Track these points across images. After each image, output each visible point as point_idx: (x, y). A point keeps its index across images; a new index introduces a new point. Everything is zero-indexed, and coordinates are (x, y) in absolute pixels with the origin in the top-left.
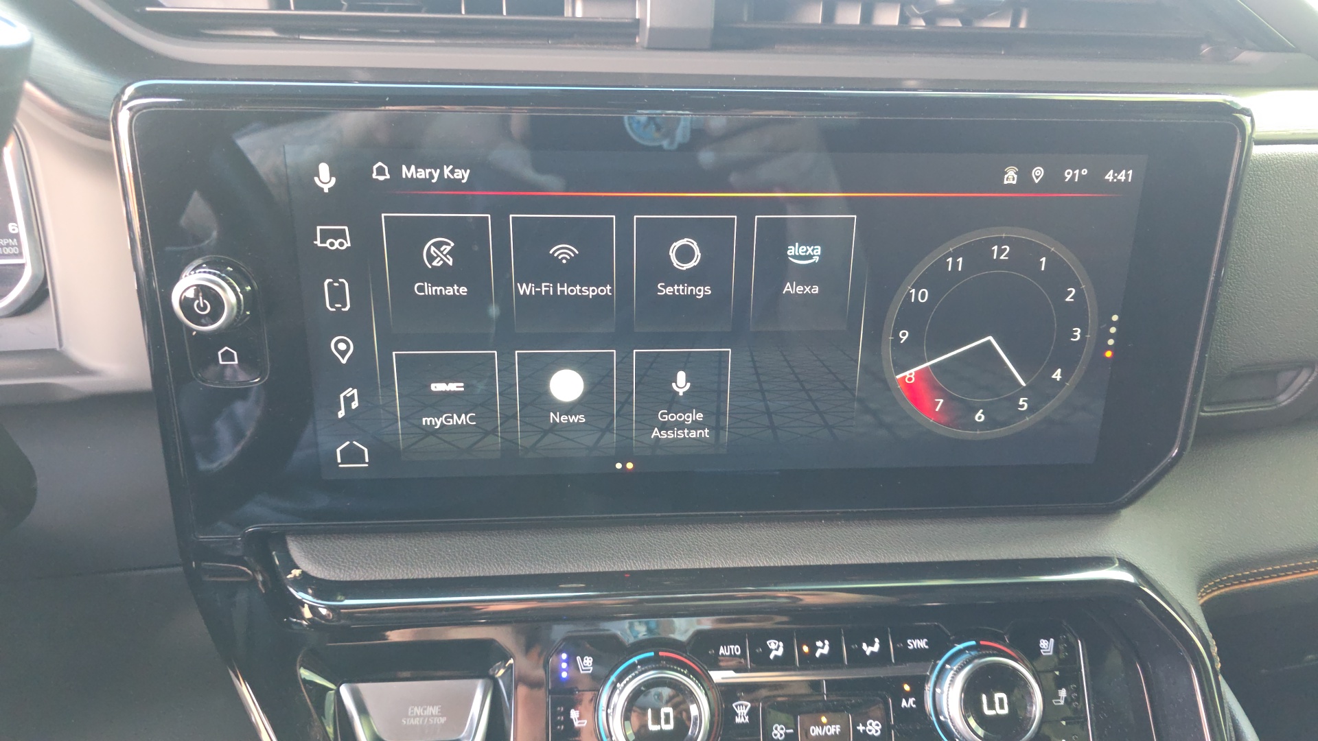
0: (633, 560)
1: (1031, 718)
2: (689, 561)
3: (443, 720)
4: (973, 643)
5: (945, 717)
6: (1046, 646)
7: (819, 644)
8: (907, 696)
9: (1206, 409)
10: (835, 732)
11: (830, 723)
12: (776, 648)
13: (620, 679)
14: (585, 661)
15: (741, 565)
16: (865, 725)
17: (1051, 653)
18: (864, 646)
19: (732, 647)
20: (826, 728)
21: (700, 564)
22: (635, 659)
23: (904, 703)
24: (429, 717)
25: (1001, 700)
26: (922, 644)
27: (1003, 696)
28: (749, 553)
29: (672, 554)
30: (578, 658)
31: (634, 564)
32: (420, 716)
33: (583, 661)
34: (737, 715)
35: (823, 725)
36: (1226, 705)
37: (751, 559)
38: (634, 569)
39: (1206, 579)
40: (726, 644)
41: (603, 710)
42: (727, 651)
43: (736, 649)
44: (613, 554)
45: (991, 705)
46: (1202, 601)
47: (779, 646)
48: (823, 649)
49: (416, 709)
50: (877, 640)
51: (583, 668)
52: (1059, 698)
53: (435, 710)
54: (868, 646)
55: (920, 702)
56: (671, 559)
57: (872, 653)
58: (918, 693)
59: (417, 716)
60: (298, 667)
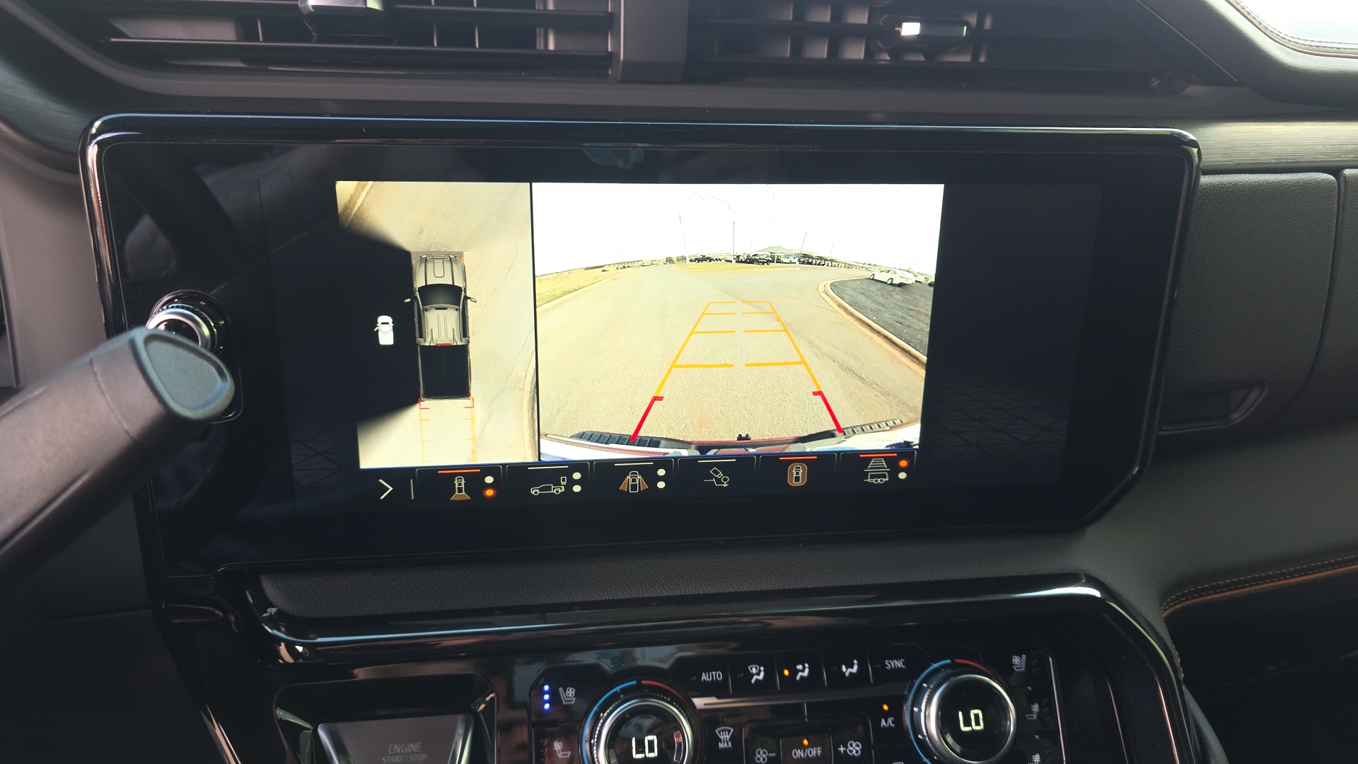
0: (614, 589)
1: (1005, 732)
2: (670, 589)
3: (424, 757)
4: (949, 661)
5: (923, 735)
6: (1019, 662)
7: (800, 667)
8: (886, 715)
9: (1164, 428)
10: (817, 754)
11: (811, 745)
12: (758, 674)
13: (603, 709)
14: (568, 692)
15: (721, 591)
16: (846, 746)
17: (1023, 669)
18: (844, 668)
19: (714, 673)
20: (808, 751)
21: (681, 590)
22: (618, 689)
23: (883, 723)
24: (409, 754)
25: (977, 716)
26: (899, 664)
27: (979, 712)
28: (729, 579)
29: (653, 582)
30: (561, 689)
31: (616, 593)
32: (401, 754)
33: (565, 692)
34: (720, 740)
35: (804, 748)
36: (1190, 714)
37: (731, 584)
38: (616, 598)
39: (1168, 593)
40: (708, 670)
41: (586, 741)
42: (709, 678)
43: (717, 675)
44: (594, 584)
45: (968, 723)
46: (1165, 614)
47: (760, 671)
48: (804, 672)
49: (396, 746)
50: (855, 662)
51: (566, 699)
52: (1032, 712)
53: (413, 747)
54: (847, 668)
55: (899, 721)
56: (652, 586)
57: (851, 674)
58: (896, 712)
59: (397, 754)
60: (274, 707)
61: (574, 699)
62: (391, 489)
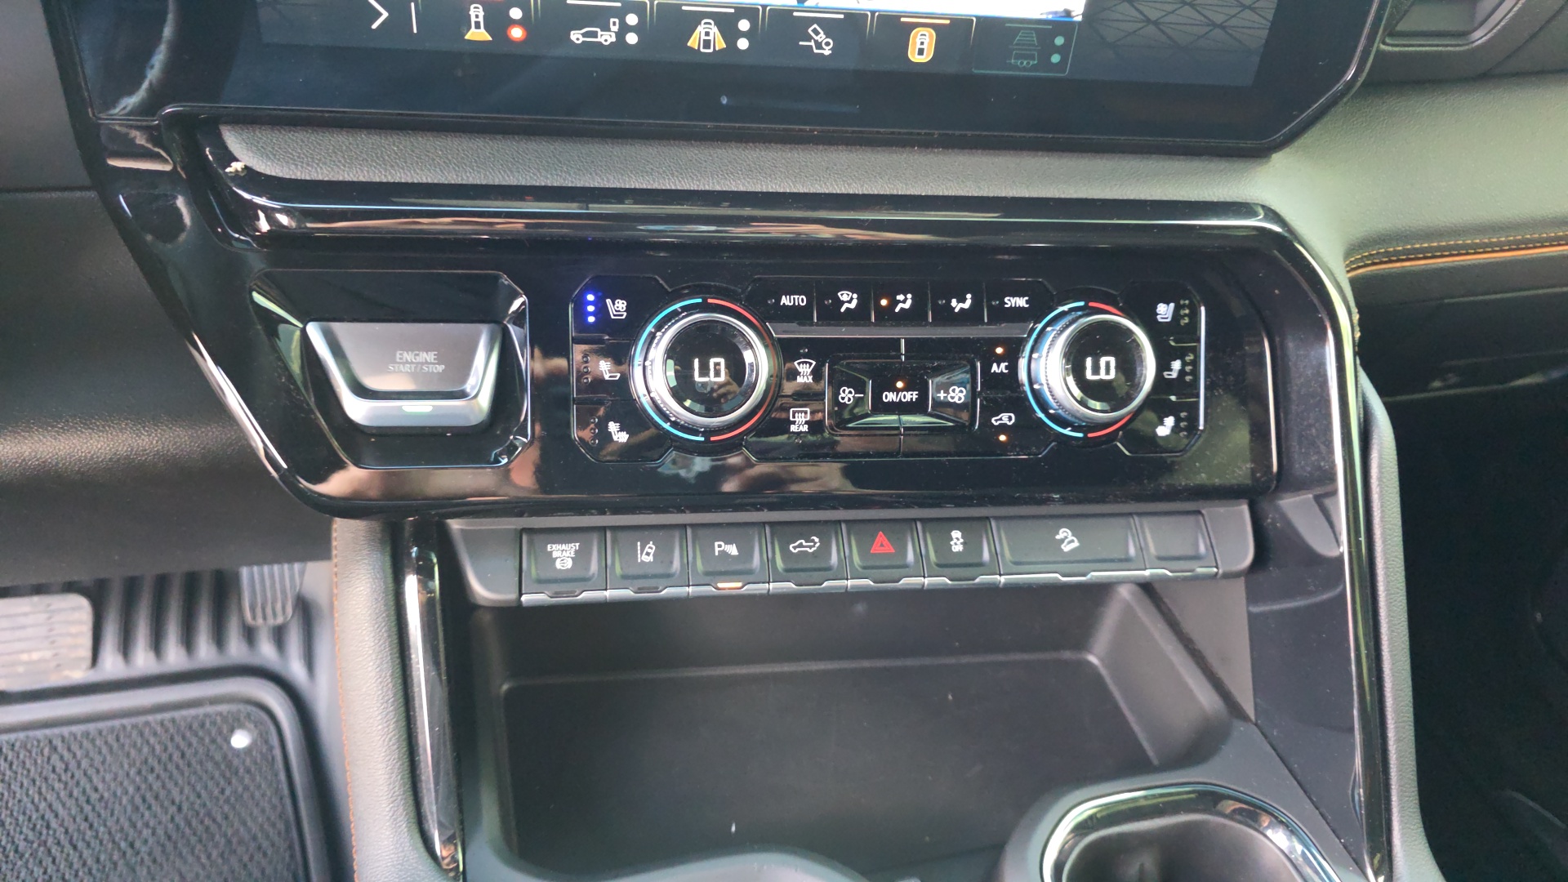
0: (677, 177)
1: (1139, 383)
2: (749, 182)
3: (441, 368)
4: (1082, 304)
5: (1041, 384)
6: (1164, 311)
7: (900, 297)
8: (999, 360)
10: (912, 399)
11: (907, 389)
12: (849, 300)
13: (659, 327)
14: (617, 305)
15: (812, 190)
16: (947, 392)
17: (1169, 320)
18: (954, 302)
19: (796, 297)
20: (901, 394)
21: (762, 186)
22: (677, 306)
23: (995, 368)
24: (422, 364)
25: (1108, 364)
26: (1021, 302)
27: (1112, 360)
28: (824, 177)
29: (727, 174)
30: (608, 301)
31: (680, 181)
32: (412, 363)
33: (614, 304)
34: (799, 373)
35: (898, 391)
36: (1359, 386)
37: (825, 184)
38: (679, 188)
39: (1358, 251)
40: (789, 293)
41: (639, 365)
42: (794, 299)
43: (801, 300)
44: (652, 169)
45: (1096, 370)
46: (1350, 275)
47: (852, 299)
48: (905, 302)
49: (405, 354)
50: (969, 296)
51: (615, 313)
52: (1171, 370)
53: (430, 357)
54: (958, 302)
55: (1013, 368)
56: (726, 178)
57: (962, 309)
58: (1012, 358)
59: (407, 362)
61: (625, 314)
62: (385, 14)
